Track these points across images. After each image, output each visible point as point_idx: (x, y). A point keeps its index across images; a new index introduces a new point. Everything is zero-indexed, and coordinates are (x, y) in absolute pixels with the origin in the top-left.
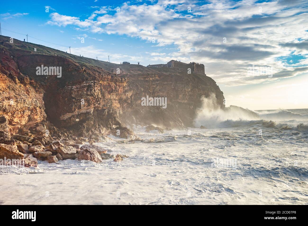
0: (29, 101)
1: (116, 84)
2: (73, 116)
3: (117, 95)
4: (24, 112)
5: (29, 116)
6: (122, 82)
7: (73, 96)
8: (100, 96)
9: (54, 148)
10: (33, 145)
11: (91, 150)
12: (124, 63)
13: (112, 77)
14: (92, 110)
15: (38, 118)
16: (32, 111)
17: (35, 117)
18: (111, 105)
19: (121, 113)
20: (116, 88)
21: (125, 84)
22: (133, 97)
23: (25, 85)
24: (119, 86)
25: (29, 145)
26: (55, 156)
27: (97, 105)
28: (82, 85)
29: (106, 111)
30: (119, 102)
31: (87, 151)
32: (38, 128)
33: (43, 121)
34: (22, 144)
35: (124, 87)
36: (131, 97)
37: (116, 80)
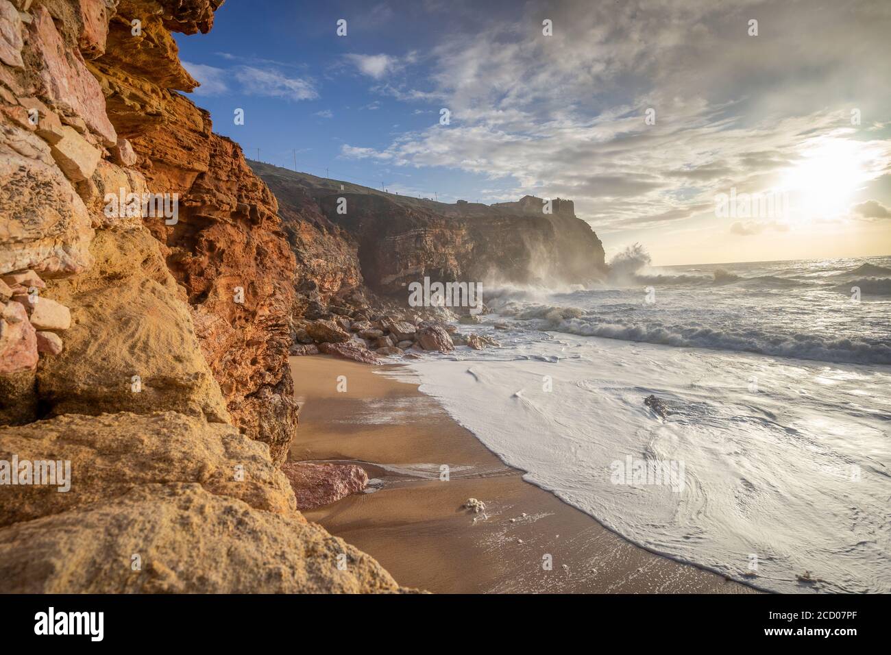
0: (341, 258)
1: (452, 233)
2: (397, 279)
3: (453, 248)
4: (335, 274)
5: (342, 280)
6: (459, 228)
7: (397, 250)
8: (433, 250)
9: (385, 325)
10: (356, 320)
11: (437, 328)
12: (459, 202)
13: (446, 221)
14: (423, 269)
15: (354, 282)
16: (345, 272)
17: (350, 281)
18: (446, 262)
19: (460, 273)
20: (452, 238)
21: (464, 232)
22: (475, 251)
23: (335, 237)
24: (457, 235)
25: (350, 321)
26: (388, 337)
27: (429, 263)
28: (409, 234)
29: (443, 270)
30: (456, 258)
31: (431, 330)
32: (354, 296)
33: (359, 286)
34: (342, 320)
35: (463, 237)
36: (472, 250)
37: (452, 226)
